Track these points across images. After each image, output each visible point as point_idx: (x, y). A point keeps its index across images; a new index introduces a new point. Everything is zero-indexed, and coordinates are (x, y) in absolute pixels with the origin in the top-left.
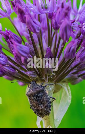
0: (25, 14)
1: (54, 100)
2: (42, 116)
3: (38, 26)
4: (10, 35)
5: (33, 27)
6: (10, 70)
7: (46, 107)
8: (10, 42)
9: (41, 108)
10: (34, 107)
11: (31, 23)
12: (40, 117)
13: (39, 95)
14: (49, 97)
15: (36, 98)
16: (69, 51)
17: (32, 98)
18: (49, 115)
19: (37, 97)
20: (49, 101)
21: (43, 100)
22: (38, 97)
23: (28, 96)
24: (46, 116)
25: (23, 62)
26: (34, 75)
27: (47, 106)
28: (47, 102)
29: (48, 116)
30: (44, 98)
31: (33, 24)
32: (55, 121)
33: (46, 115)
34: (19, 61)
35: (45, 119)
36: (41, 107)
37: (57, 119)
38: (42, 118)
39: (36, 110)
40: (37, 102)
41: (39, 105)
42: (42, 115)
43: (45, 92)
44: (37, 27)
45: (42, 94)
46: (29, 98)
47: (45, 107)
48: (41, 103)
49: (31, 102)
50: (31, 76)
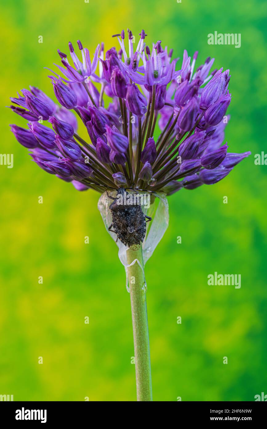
0: (126, 85)
1: (149, 221)
2: (128, 244)
3: (144, 105)
4: (95, 114)
5: (137, 105)
6: (83, 168)
7: (138, 230)
8: (93, 124)
9: (130, 232)
10: (119, 228)
11: (135, 99)
12: (126, 245)
13: (130, 211)
14: (144, 216)
15: (125, 215)
16: (191, 148)
17: (118, 213)
18: (140, 244)
19: (127, 213)
20: (143, 223)
21: (136, 220)
22: (129, 214)
23: (112, 209)
24: (135, 245)
25: (113, 158)
26: (123, 179)
27: (140, 229)
28: (141, 222)
29: (138, 245)
30: (137, 217)
31: (138, 102)
32: (143, 251)
33: (137, 243)
34: (105, 156)
35: (133, 249)
36: (131, 230)
37: (146, 250)
38: (129, 247)
39: (121, 233)
40: (125, 222)
41: (128, 226)
42: (129, 242)
43: (139, 208)
44: (143, 107)
45: (135, 210)
46: (113, 214)
47: (137, 232)
48: (132, 224)
49: (116, 220)
50: (120, 180)
